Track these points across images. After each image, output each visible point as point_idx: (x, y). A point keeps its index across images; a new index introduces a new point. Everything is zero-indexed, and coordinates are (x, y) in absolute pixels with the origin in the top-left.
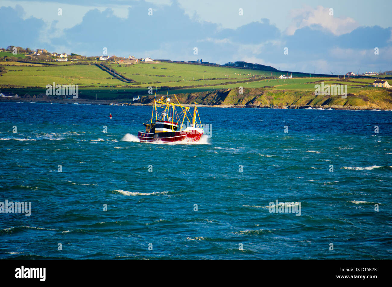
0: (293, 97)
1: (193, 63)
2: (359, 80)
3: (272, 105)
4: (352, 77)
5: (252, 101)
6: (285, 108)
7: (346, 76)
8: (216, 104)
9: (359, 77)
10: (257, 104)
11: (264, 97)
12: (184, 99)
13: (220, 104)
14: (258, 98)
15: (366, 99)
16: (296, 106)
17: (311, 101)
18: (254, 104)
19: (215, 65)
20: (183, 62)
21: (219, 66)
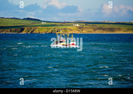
0: (46, 30)
1: (12, 18)
2: (69, 24)
3: (39, 32)
4: (66, 22)
5: (33, 31)
6: (44, 33)
7: (64, 22)
8: (20, 32)
9: (68, 22)
10: (34, 32)
11: (37, 30)
12: (9, 31)
13: (22, 32)
14: (35, 30)
15: (71, 30)
16: (48, 32)
17: (53, 31)
18: (33, 32)
19: (20, 19)
20: (8, 18)
21: (21, 19)
